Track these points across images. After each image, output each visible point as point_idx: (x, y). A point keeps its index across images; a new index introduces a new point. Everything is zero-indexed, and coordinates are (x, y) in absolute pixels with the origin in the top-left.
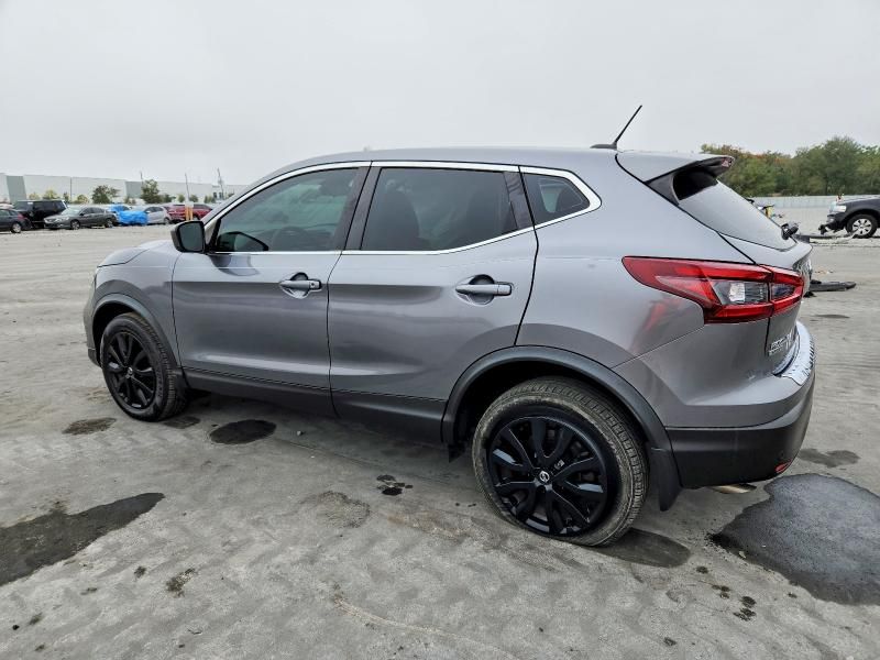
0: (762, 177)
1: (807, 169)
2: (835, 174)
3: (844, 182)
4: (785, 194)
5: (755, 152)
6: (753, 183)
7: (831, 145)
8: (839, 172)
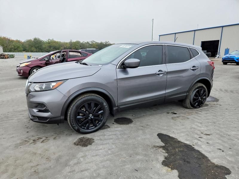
0: (19, 47)
1: (30, 45)
2: (38, 47)
3: (40, 49)
4: (26, 52)
5: (15, 40)
6: (17, 48)
7: (35, 39)
8: (38, 46)
